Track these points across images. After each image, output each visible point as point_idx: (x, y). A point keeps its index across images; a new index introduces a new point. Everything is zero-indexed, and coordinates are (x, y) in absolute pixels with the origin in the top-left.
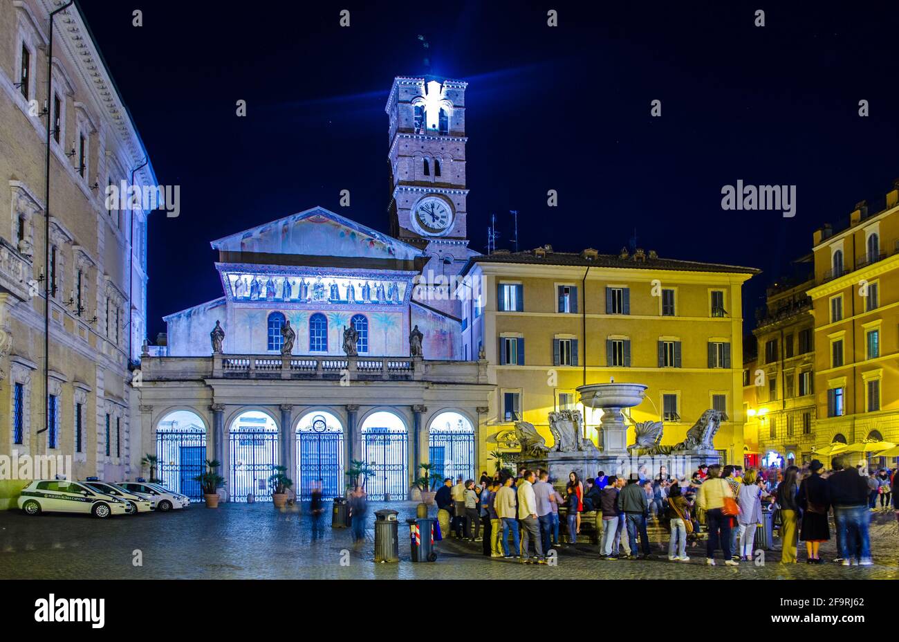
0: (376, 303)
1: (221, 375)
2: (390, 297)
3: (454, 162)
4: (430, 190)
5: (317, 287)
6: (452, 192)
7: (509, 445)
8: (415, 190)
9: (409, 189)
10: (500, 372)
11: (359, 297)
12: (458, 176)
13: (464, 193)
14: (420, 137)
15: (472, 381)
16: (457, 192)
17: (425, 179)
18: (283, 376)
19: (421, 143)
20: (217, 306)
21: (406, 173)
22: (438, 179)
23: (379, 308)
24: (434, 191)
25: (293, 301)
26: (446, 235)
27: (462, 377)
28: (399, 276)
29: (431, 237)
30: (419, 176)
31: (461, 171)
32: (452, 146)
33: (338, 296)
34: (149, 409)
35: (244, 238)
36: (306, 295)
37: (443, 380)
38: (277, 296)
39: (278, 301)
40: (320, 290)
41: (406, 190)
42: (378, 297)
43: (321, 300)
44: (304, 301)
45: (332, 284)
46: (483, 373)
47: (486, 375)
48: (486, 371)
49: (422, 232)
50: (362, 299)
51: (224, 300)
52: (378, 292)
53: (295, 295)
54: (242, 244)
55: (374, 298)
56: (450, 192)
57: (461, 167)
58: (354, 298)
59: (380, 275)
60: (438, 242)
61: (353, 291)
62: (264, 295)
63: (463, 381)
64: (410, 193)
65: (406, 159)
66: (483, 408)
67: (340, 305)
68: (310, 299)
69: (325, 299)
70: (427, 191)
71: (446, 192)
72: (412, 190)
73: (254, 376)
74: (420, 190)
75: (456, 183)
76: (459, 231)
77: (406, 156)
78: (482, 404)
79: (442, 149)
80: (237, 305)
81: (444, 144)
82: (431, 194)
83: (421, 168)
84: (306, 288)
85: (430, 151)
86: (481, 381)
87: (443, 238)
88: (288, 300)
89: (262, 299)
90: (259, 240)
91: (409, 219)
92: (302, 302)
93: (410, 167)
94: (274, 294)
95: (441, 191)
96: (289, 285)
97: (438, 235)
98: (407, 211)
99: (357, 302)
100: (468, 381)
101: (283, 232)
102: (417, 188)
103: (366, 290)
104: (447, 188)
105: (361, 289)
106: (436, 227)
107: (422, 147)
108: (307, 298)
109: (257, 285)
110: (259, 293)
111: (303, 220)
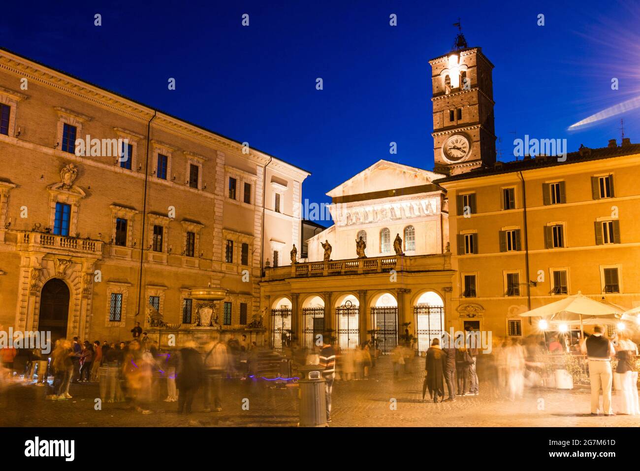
0: (419, 216)
1: (294, 276)
2: (427, 211)
3: (471, 107)
4: (453, 131)
5: (382, 211)
6: (469, 129)
7: (469, 315)
8: (443, 133)
9: (439, 134)
10: (460, 261)
11: (408, 214)
12: (473, 116)
13: (478, 127)
14: (446, 97)
15: (440, 269)
16: (473, 128)
17: (452, 124)
18: (324, 274)
19: (447, 100)
20: (332, 231)
21: (438, 123)
22: (460, 122)
23: (421, 219)
24: (457, 131)
25: (370, 222)
26: (466, 160)
27: (433, 266)
28: (429, 196)
29: (455, 164)
30: (447, 123)
31: (475, 111)
32: (469, 96)
33: (396, 216)
34: (269, 297)
35: (344, 188)
36: (377, 217)
37: (421, 269)
38: (361, 221)
39: (362, 223)
40: (384, 213)
41: (438, 135)
42: (419, 212)
43: (385, 219)
44: (376, 221)
45: (391, 208)
46: (448, 262)
47: (450, 264)
48: (450, 261)
49: (449, 162)
50: (410, 215)
51: (335, 227)
52: (419, 209)
53: (370, 219)
54: (343, 191)
55: (417, 213)
56: (467, 129)
57: (475, 109)
58: (405, 215)
59: (418, 197)
60: (460, 167)
61: (404, 210)
62: (354, 221)
63: (435, 269)
64: (441, 137)
65: (438, 114)
66: (448, 288)
67: (397, 221)
68: (379, 220)
69: (388, 219)
70: (452, 132)
71: (464, 130)
72: (441, 134)
73: (310, 275)
74: (447, 133)
75: (472, 121)
76: (475, 156)
77: (437, 112)
78: (448, 285)
79: (462, 100)
80: (341, 229)
81: (463, 96)
82: (455, 134)
83: (448, 117)
84: (376, 213)
85: (454, 104)
86: (446, 268)
87: (463, 162)
88: (368, 222)
89: (354, 224)
90: (352, 187)
91: (440, 155)
92: (376, 222)
93: (440, 118)
94: (360, 219)
95: (461, 130)
96: (366, 212)
97: (460, 161)
98: (439, 150)
99: (407, 218)
100: (438, 269)
101: (364, 180)
102: (444, 132)
103: (411, 208)
104: (465, 127)
105: (408, 208)
106: (459, 156)
107: (448, 103)
108: (378, 219)
109: (350, 215)
110: (352, 220)
111: (376, 170)
